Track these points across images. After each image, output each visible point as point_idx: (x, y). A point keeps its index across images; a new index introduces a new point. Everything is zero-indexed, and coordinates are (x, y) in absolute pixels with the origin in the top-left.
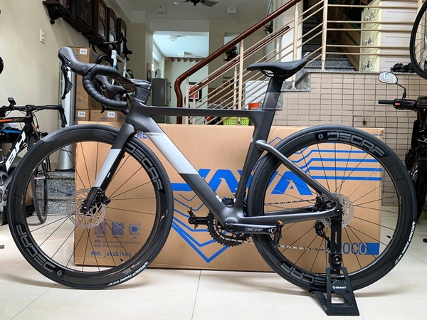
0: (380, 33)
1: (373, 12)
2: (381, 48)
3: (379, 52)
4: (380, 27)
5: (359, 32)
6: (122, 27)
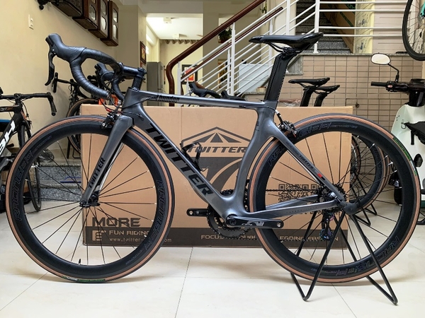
6: (114, 11)
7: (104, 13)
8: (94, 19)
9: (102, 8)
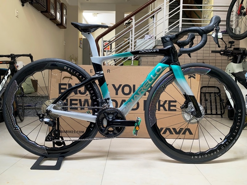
0: (212, 12)
5: (201, 11)
6: (64, 8)
7: (59, 10)
8: (53, 13)
9: (57, 7)
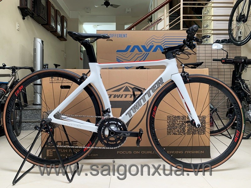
0: (213, 22)
1: (208, 9)
2: (213, 30)
3: (212, 32)
4: (213, 18)
5: (201, 21)
6: (65, 21)
7: (59, 22)
8: (54, 25)
9: (58, 19)
